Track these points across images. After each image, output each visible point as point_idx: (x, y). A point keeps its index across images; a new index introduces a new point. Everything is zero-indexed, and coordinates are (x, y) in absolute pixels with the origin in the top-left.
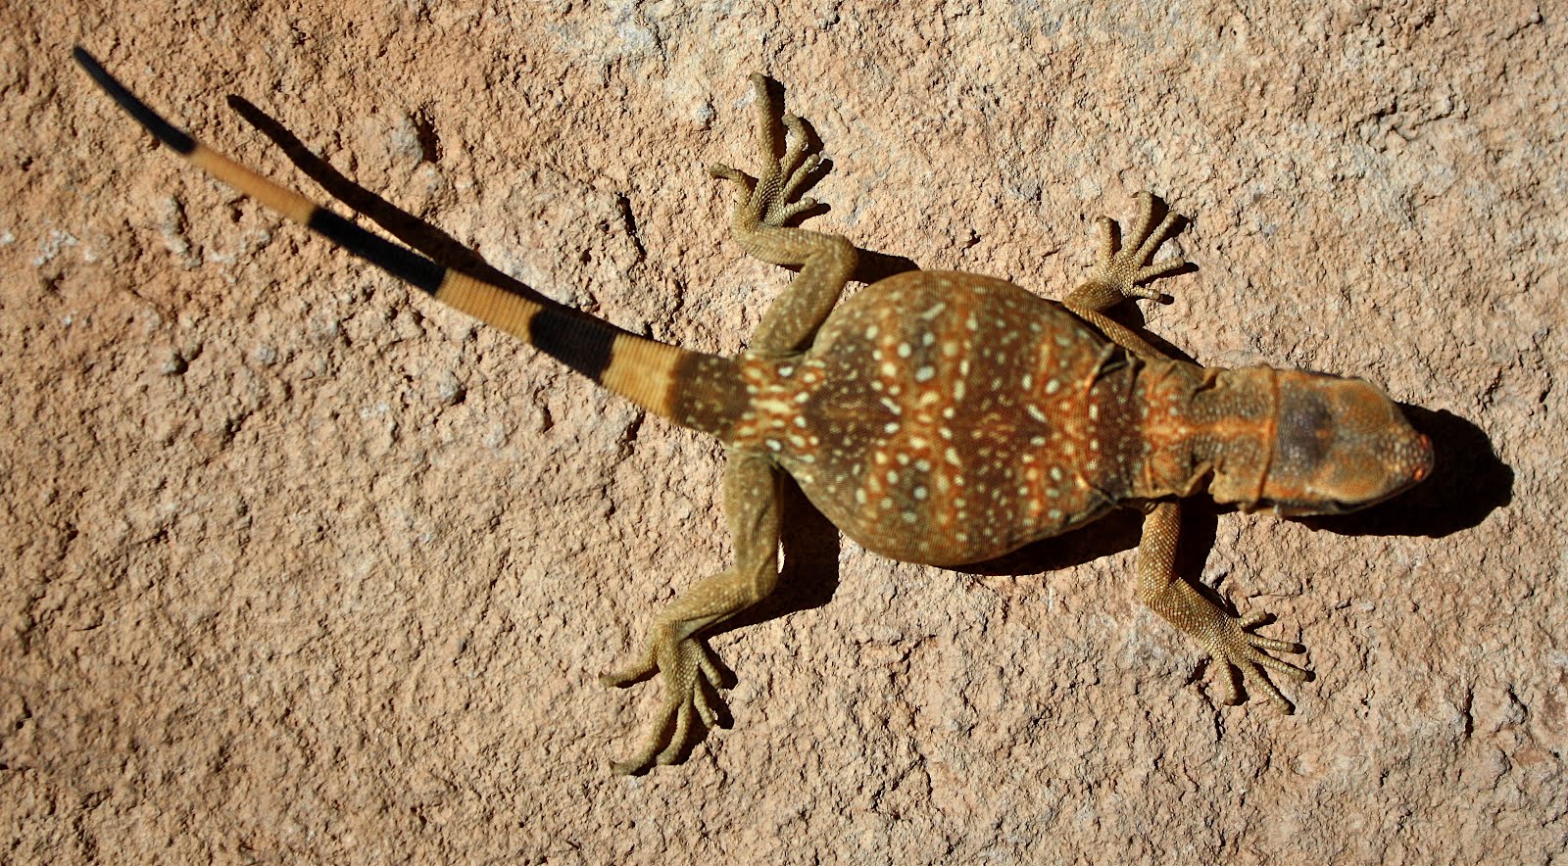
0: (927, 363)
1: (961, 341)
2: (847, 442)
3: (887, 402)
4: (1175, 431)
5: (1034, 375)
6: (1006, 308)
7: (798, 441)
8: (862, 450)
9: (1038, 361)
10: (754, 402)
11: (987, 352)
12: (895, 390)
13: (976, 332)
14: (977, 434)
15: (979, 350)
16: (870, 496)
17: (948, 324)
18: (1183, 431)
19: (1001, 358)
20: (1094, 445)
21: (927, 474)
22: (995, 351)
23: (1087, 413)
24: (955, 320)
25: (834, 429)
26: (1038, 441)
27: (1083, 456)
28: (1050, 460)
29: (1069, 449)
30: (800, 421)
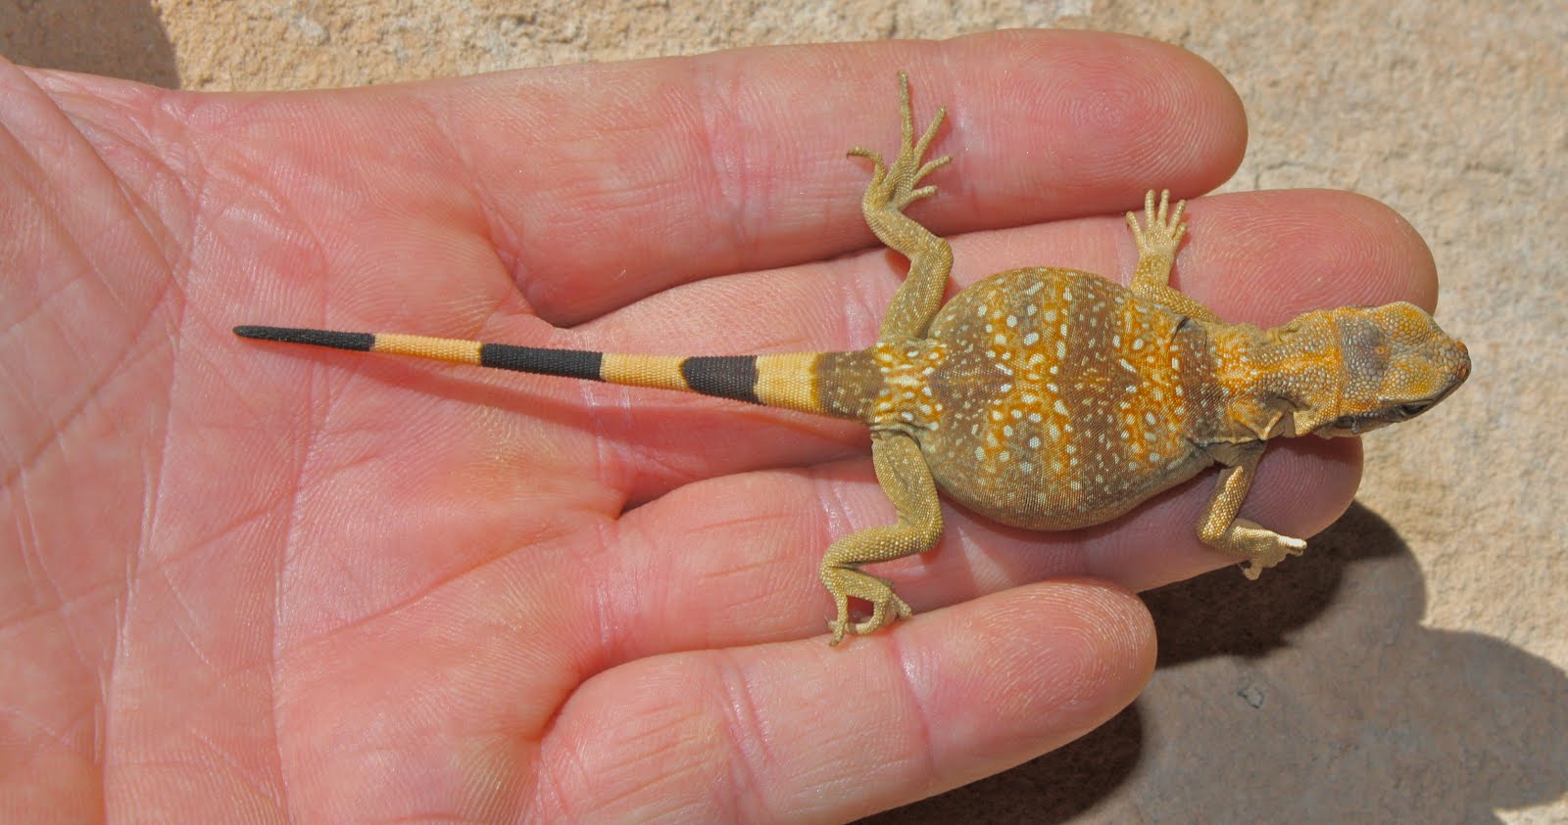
0: (1033, 330)
1: (1059, 309)
2: (967, 405)
3: (1000, 367)
4: (1248, 374)
5: (1122, 336)
6: (1095, 286)
7: (926, 409)
8: (980, 411)
9: (1124, 324)
10: (887, 380)
11: (1082, 318)
12: (1006, 356)
13: (1072, 302)
14: (1080, 386)
15: (1076, 315)
16: (988, 452)
17: (1048, 296)
18: (1254, 373)
19: (1094, 322)
20: (1179, 391)
21: (1038, 425)
22: (1088, 316)
23: (1170, 365)
24: (1053, 294)
25: (956, 396)
26: (1132, 389)
27: (1171, 402)
28: (1144, 406)
29: (1158, 396)
30: (927, 391)
